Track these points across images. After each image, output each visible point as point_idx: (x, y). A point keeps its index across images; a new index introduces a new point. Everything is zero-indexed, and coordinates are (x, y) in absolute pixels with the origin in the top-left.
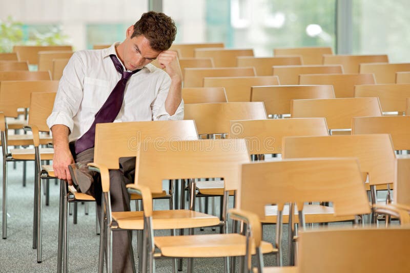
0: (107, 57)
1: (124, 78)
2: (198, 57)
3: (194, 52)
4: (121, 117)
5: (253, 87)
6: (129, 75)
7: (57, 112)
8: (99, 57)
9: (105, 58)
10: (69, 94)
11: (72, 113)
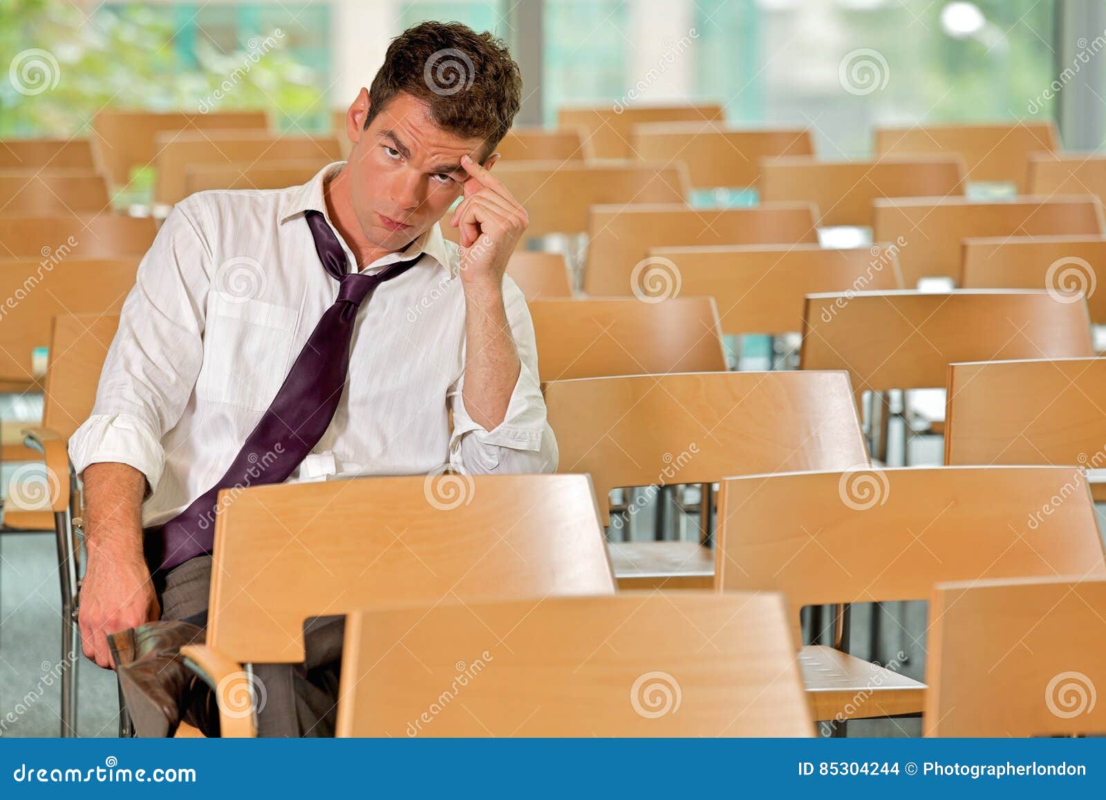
0: (295, 217)
1: (348, 298)
2: (643, 159)
3: (630, 138)
4: (334, 442)
5: (812, 296)
6: (368, 285)
7: (106, 418)
8: (268, 221)
9: (285, 221)
10: (154, 351)
11: (162, 422)
